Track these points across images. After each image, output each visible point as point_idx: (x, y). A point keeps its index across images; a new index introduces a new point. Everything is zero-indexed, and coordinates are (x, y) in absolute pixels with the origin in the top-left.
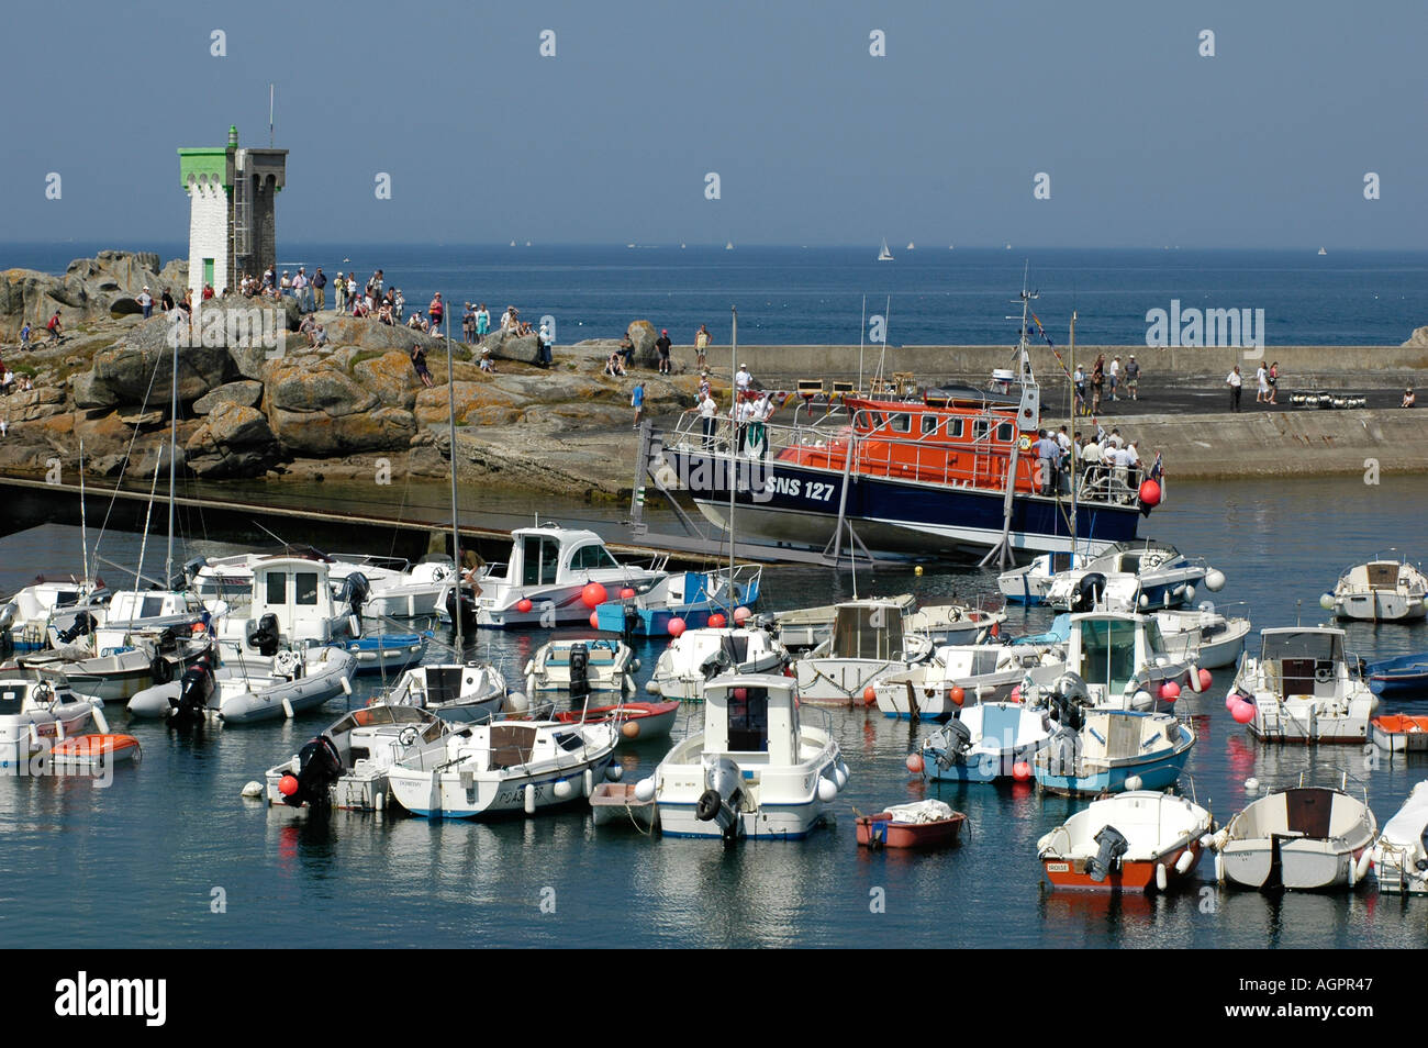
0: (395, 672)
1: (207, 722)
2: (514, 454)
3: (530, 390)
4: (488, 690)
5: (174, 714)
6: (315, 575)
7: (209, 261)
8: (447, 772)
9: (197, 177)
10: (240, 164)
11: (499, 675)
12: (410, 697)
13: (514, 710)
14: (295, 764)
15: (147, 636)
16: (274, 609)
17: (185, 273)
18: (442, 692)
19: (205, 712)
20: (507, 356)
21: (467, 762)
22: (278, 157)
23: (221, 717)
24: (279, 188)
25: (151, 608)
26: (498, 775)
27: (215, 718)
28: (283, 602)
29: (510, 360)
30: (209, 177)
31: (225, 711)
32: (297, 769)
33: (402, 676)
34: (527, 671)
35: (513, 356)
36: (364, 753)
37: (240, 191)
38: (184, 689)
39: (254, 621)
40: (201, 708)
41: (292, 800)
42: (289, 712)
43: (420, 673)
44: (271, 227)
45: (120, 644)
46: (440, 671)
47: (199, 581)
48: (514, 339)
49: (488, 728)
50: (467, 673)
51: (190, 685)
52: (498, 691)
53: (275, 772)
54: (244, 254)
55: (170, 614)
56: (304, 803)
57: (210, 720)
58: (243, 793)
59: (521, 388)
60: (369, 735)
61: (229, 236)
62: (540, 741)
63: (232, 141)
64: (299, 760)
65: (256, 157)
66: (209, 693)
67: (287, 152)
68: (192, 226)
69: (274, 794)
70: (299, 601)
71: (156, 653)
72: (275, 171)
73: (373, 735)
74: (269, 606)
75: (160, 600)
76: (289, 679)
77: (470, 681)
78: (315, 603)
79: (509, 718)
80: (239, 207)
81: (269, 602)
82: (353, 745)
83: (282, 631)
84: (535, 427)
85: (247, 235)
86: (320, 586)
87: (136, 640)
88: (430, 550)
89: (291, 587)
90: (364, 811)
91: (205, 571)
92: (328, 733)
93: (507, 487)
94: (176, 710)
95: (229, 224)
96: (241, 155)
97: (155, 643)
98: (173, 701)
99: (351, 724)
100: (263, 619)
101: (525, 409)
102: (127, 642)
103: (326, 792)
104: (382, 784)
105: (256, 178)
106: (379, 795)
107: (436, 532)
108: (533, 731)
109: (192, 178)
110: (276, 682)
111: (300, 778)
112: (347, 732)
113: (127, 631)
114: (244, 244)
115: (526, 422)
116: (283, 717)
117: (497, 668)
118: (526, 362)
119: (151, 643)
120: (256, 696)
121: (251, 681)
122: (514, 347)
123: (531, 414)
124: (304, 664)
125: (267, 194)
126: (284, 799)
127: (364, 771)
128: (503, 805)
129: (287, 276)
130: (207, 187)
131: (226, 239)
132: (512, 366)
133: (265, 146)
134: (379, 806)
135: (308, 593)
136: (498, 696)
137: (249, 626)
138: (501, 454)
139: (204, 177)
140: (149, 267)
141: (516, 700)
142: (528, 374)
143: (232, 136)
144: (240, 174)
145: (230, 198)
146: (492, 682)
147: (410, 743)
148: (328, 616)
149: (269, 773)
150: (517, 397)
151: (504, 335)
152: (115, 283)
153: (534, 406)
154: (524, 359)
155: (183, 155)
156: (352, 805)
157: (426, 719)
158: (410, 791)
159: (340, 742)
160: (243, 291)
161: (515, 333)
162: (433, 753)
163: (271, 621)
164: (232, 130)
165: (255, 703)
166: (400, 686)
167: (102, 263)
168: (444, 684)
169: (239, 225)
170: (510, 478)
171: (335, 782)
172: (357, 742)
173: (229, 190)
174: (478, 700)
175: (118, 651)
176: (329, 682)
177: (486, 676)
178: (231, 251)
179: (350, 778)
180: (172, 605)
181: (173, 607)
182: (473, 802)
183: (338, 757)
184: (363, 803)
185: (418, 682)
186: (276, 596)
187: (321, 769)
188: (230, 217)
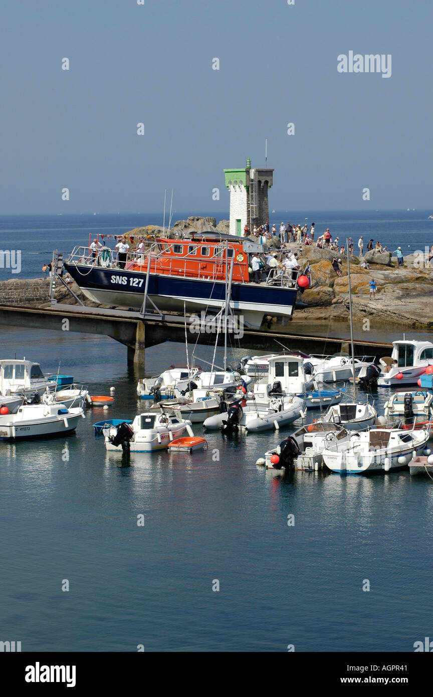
0: (326, 407)
1: (239, 432)
2: (379, 307)
3: (386, 277)
4: (368, 415)
5: (225, 428)
6: (297, 363)
7: (239, 221)
8: (348, 453)
9: (233, 182)
10: (252, 176)
11: (373, 408)
12: (334, 418)
13: (380, 424)
14: (278, 450)
15: (216, 392)
16: (279, 379)
17: (228, 226)
18: (347, 416)
19: (239, 426)
20: (376, 261)
21: (358, 448)
22: (270, 173)
23: (246, 429)
24: (270, 186)
25: (218, 380)
26: (372, 454)
27: (243, 429)
28: (283, 375)
29: (377, 264)
30: (238, 182)
31: (248, 426)
32: (279, 452)
33: (329, 409)
34: (385, 407)
35: (378, 262)
36: (310, 445)
37: (252, 188)
38: (229, 416)
39: (270, 385)
40: (237, 425)
41: (277, 466)
42: (277, 427)
43: (337, 408)
44: (267, 204)
45: (204, 396)
46: (346, 406)
47: (247, 367)
48: (379, 254)
49: (369, 432)
50: (359, 407)
51: (232, 414)
52: (373, 415)
53: (269, 453)
54: (254, 217)
55: (228, 382)
56: (282, 467)
57: (241, 430)
58: (257, 463)
59: (382, 277)
60: (312, 436)
61: (247, 209)
62: (392, 438)
63: (248, 166)
64: (280, 448)
65: (260, 172)
66: (240, 418)
67: (273, 170)
68: (231, 205)
69: (270, 464)
70: (290, 375)
71: (221, 400)
72: (268, 179)
73: (314, 436)
74: (277, 377)
75: (223, 376)
76: (276, 411)
77: (360, 411)
78: (298, 376)
79: (378, 428)
80: (252, 195)
81: (277, 375)
82: (305, 441)
83: (283, 389)
84: (389, 295)
85: (256, 209)
86: (299, 368)
87: (212, 394)
88: (342, 351)
89: (286, 369)
90: (310, 471)
91: (250, 362)
92: (293, 435)
93: (376, 322)
94: (226, 426)
95: (247, 204)
96: (252, 172)
97: (220, 395)
98: (224, 422)
99: (304, 432)
100: (274, 384)
101: (384, 286)
102: (208, 395)
103: (292, 462)
104: (319, 459)
105: (260, 182)
106: (317, 464)
107: (344, 343)
108: (389, 434)
109: (230, 183)
110: (271, 413)
111: (281, 456)
112: (302, 435)
113: (208, 390)
114: (254, 212)
115: (385, 292)
116: (274, 429)
117: (372, 405)
118: (385, 264)
119: (219, 395)
120: (262, 419)
121: (260, 413)
122: (379, 258)
123: (387, 288)
124: (283, 404)
125: (264, 190)
126: (273, 466)
127: (310, 453)
128: (374, 468)
129: (274, 227)
130: (237, 186)
131: (246, 210)
132: (378, 266)
133: (264, 167)
134: (316, 469)
135: (293, 371)
136: (373, 418)
137: (268, 387)
138: (373, 307)
139: (236, 182)
140: (211, 224)
141: (381, 419)
142: (385, 270)
143: (248, 163)
144: (252, 180)
145: (248, 191)
146: (370, 411)
147: (331, 440)
148: (303, 381)
149: (267, 454)
150: (380, 280)
151: (374, 252)
152: (196, 231)
153: (389, 285)
154: (384, 263)
155: (226, 172)
156: (304, 468)
157: (338, 429)
158: (332, 461)
159: (299, 440)
160: (255, 234)
161: (379, 251)
162: (343, 444)
163: (278, 385)
164: (248, 161)
165: (262, 423)
166: (328, 413)
167: (190, 222)
168: (348, 412)
169: (252, 204)
170: (378, 318)
171: (296, 457)
172: (307, 440)
173: (247, 188)
174: (364, 419)
175: (204, 399)
176: (294, 413)
177: (367, 408)
178: (248, 216)
179: (303, 456)
180: (228, 378)
181: (229, 379)
182: (361, 466)
183: (297, 446)
184: (309, 467)
185: (336, 411)
186: (279, 373)
187: (290, 452)
188: (248, 200)
